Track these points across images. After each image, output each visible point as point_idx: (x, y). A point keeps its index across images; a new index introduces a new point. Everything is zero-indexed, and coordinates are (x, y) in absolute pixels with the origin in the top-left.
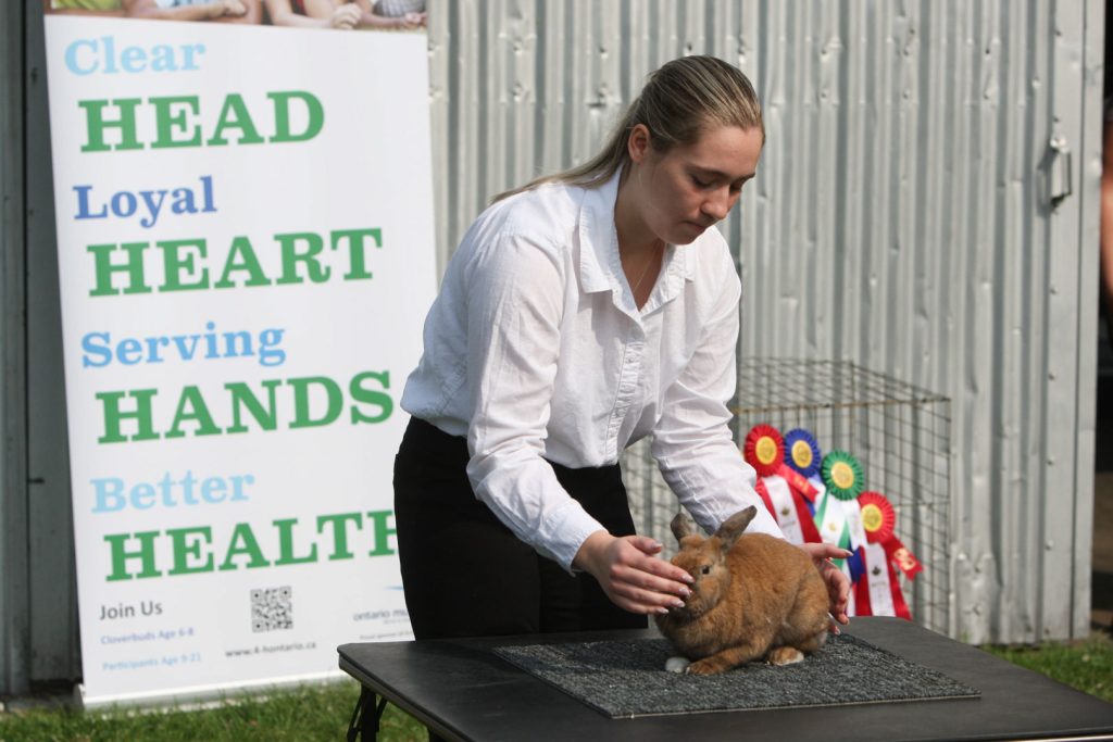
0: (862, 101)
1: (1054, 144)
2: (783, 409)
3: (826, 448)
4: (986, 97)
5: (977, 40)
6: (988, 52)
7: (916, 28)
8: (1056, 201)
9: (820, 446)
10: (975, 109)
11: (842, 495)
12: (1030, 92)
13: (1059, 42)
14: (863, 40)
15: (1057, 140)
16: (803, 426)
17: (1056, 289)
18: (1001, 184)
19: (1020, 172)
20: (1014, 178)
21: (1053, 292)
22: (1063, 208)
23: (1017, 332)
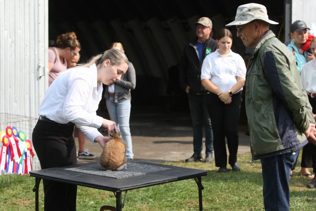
0: (4, 57)
1: (40, 65)
2: (10, 123)
3: (18, 130)
4: (27, 56)
5: (25, 44)
6: (27, 46)
7: (13, 41)
8: (40, 77)
9: (17, 130)
10: (25, 58)
11: (22, 140)
12: (35, 54)
13: (40, 44)
14: (3, 44)
15: (40, 64)
16: (14, 126)
17: (41, 96)
18: (30, 74)
19: (33, 72)
20: (32, 73)
21: (40, 96)
22: (42, 78)
23: (34, 105)
